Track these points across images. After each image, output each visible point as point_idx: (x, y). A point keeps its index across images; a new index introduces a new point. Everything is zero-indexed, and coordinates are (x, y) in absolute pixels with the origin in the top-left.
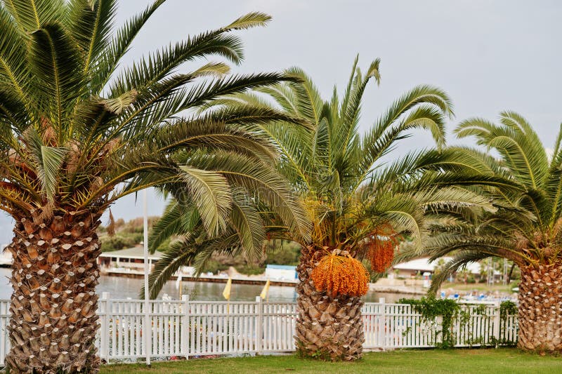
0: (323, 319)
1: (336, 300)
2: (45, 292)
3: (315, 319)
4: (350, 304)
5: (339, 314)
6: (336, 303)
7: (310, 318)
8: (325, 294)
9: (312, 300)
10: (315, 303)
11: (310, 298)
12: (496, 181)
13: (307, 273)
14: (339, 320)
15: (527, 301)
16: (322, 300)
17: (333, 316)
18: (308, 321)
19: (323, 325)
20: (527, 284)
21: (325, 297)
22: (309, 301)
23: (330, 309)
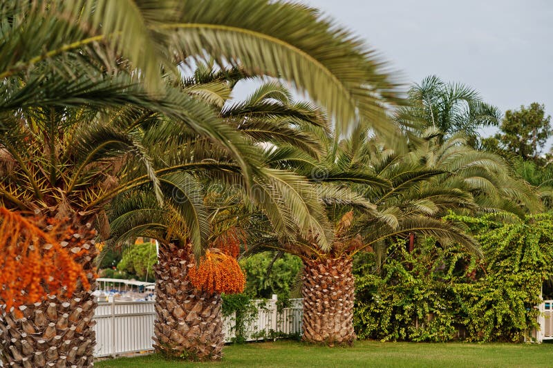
0: (188, 319)
1: (203, 299)
2: (55, 301)
3: (182, 319)
4: (215, 303)
5: (205, 313)
6: (202, 301)
7: (175, 318)
8: (190, 293)
9: (177, 300)
10: (180, 302)
11: (175, 297)
12: (363, 178)
13: (170, 272)
14: (205, 319)
15: (315, 294)
16: (188, 299)
17: (199, 315)
18: (173, 321)
19: (190, 324)
20: (314, 278)
21: (192, 296)
22: (174, 301)
23: (197, 308)
